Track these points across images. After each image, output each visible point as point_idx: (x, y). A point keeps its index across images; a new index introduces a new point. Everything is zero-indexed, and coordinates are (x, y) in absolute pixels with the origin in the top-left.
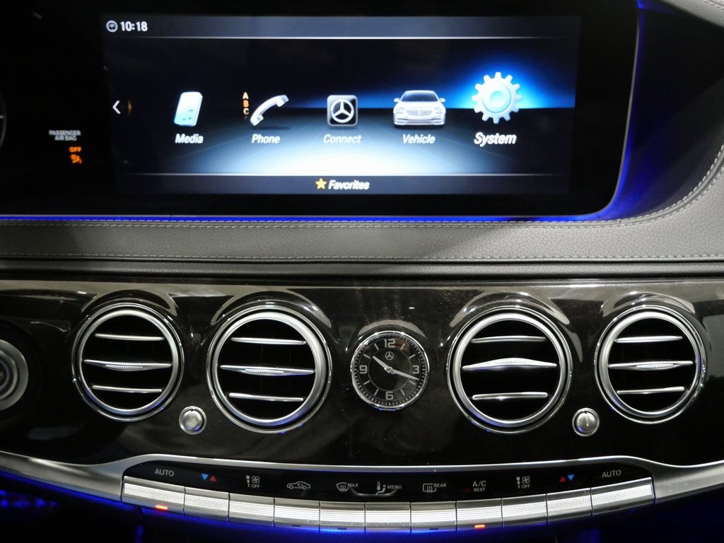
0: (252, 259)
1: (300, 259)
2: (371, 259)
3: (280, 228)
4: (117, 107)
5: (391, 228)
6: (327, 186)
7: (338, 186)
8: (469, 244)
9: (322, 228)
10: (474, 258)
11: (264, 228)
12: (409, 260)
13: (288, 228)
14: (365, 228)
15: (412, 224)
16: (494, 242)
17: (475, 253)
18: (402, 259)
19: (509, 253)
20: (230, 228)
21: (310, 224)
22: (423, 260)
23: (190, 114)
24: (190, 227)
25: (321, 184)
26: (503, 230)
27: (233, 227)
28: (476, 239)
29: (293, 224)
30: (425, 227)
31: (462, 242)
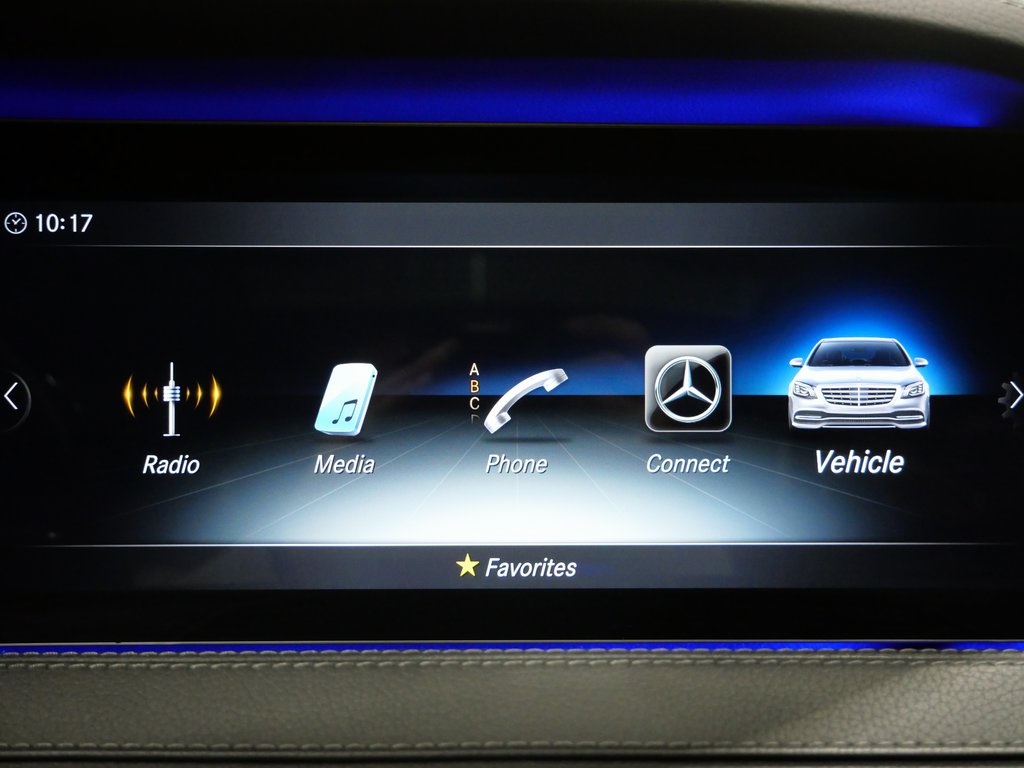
0: (299, 749)
1: (427, 749)
2: (610, 747)
3: (374, 667)
4: (8, 396)
5: (650, 665)
6: (480, 569)
7: (505, 570)
8: (856, 708)
9: (480, 666)
10: (873, 745)
11: (334, 667)
12: (708, 751)
13: (395, 667)
14: (587, 665)
15: (701, 655)
16: (917, 701)
17: (872, 731)
18: (689, 747)
19: (960, 732)
20: (249, 668)
21: (449, 657)
22: (743, 751)
23: (348, 410)
24: (148, 668)
25: (468, 566)
26: (933, 670)
27: (256, 666)
28: (871, 696)
29: (405, 658)
30: (738, 663)
31: (835, 702)
